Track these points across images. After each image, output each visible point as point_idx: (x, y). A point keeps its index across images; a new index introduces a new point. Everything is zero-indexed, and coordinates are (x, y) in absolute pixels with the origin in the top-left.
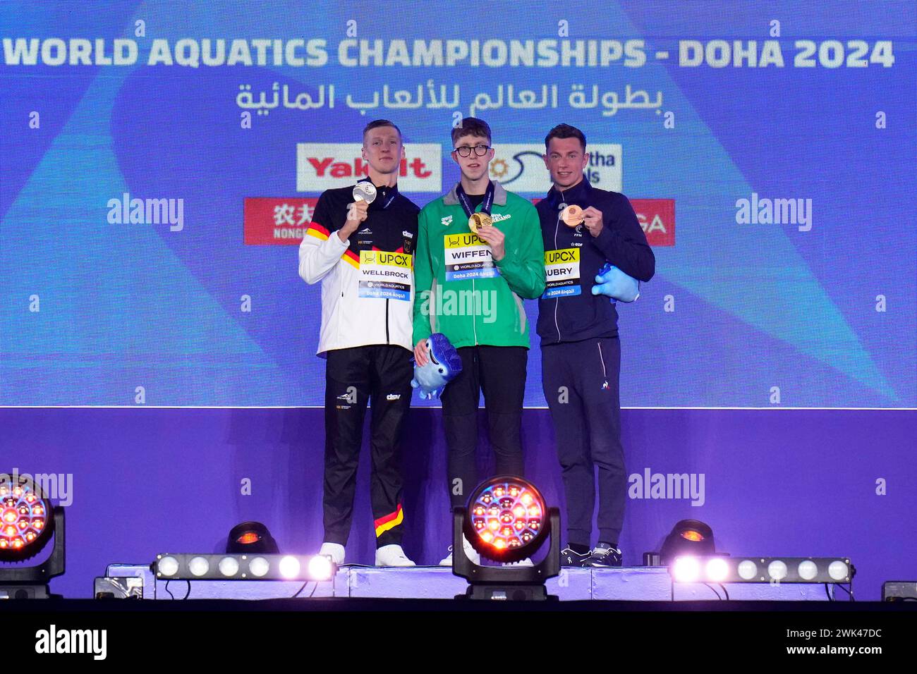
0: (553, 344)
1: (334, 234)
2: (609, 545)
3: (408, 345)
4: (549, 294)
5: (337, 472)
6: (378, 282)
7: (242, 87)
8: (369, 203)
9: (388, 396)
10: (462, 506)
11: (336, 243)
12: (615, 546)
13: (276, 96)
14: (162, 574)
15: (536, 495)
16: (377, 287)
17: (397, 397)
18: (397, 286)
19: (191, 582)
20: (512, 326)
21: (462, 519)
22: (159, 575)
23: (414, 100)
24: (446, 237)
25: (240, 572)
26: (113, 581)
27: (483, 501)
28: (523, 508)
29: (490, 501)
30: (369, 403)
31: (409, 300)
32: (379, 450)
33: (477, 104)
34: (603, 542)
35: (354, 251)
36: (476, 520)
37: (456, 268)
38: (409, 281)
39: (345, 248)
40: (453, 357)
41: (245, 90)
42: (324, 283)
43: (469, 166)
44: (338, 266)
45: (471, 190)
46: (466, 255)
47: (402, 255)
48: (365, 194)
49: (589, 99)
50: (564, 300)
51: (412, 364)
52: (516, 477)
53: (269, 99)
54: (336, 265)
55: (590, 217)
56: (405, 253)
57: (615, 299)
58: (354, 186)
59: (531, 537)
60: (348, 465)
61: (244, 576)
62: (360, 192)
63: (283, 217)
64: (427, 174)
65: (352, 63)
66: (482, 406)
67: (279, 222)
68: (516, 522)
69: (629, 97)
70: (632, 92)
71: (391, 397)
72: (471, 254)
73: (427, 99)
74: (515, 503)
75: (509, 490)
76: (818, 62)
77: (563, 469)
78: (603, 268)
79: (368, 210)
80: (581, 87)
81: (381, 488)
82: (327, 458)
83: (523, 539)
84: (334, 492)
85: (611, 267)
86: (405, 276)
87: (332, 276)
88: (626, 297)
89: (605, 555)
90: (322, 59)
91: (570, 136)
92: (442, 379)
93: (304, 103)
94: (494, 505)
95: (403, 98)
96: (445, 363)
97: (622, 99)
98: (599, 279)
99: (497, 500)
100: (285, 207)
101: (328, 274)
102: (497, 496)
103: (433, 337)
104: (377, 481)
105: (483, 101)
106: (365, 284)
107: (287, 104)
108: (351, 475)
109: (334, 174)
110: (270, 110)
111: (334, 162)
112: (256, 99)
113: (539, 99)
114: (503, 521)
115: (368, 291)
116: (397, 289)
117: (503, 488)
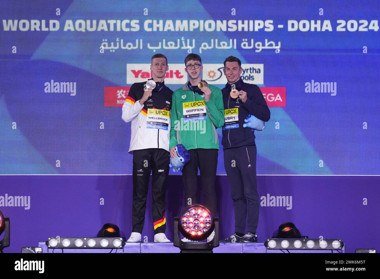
0: (228, 149)
1: (138, 102)
2: (251, 233)
3: (167, 149)
4: (226, 128)
5: (138, 203)
6: (154, 122)
7: (103, 40)
8: (153, 89)
9: (159, 170)
10: (177, 217)
11: (138, 105)
12: (254, 234)
13: (118, 44)
14: (50, 246)
15: (209, 212)
16: (154, 124)
17: (163, 171)
18: (163, 124)
19: (63, 249)
20: (212, 140)
21: (177, 222)
22: (49, 246)
23: (176, 45)
24: (184, 104)
25: (83, 245)
26: (29, 249)
27: (187, 215)
28: (203, 218)
29: (189, 215)
30: (151, 173)
31: (168, 130)
32: (155, 193)
33: (202, 47)
34: (249, 232)
35: (145, 109)
36: (184, 223)
37: (188, 116)
38: (168, 122)
39: (142, 108)
40: (186, 154)
41: (105, 41)
42: (133, 122)
43: (192, 73)
44: (139, 116)
45: (193, 84)
46: (192, 111)
47: (165, 111)
48: (151, 85)
49: (250, 45)
50: (232, 130)
51: (169, 157)
52: (201, 205)
53: (115, 45)
54: (137, 115)
55: (241, 95)
56: (167, 110)
57: (254, 129)
58: (147, 82)
59: (207, 230)
60: (142, 199)
61: (85, 247)
62: (149, 84)
63: (121, 95)
64: (182, 77)
65: (150, 30)
66: (199, 174)
67: (119, 97)
68: (200, 224)
69: (267, 44)
70: (268, 42)
71: (160, 171)
72: (194, 110)
73: (181, 45)
74: (200, 216)
75: (197, 210)
76: (347, 29)
77: (233, 201)
78: (248, 116)
79: (152, 92)
80: (246, 40)
81: (156, 209)
82: (133, 196)
83: (203, 231)
84: (136, 211)
85: (251, 116)
86: (167, 120)
87: (136, 119)
88: (258, 128)
89: (250, 238)
90: (137, 28)
91: (234, 61)
92: (182, 163)
93: (129, 47)
94: (191, 216)
95: (171, 45)
96: (183, 157)
97: (264, 45)
98: (246, 121)
99: (192, 214)
100: (122, 91)
101: (134, 118)
102: (192, 213)
103: (178, 146)
104: (155, 206)
105: (205, 46)
106: (149, 123)
107: (122, 47)
108: (144, 203)
109: (142, 77)
110: (116, 50)
111: (142, 72)
112: (110, 45)
113: (228, 45)
114: (195, 223)
115: (150, 126)
116: (163, 125)
117: (195, 209)
